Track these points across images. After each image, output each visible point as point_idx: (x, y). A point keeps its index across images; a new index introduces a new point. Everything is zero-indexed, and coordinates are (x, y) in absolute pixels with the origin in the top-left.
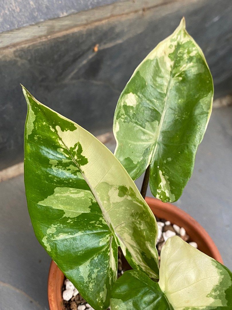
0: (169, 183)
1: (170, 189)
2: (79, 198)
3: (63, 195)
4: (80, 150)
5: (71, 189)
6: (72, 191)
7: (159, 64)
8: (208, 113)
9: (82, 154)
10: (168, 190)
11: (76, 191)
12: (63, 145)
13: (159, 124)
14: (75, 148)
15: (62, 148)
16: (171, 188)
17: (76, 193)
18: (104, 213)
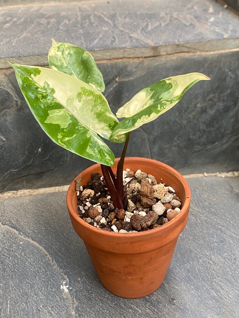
0: (96, 84)
1: (99, 87)
2: (62, 114)
3: (54, 115)
4: (48, 85)
5: (56, 110)
6: (57, 112)
7: (56, 56)
8: (90, 56)
9: (50, 87)
10: (98, 87)
11: (58, 111)
12: (39, 85)
13: (74, 75)
14: (45, 86)
15: (39, 88)
16: (99, 85)
17: (59, 112)
18: (78, 120)
